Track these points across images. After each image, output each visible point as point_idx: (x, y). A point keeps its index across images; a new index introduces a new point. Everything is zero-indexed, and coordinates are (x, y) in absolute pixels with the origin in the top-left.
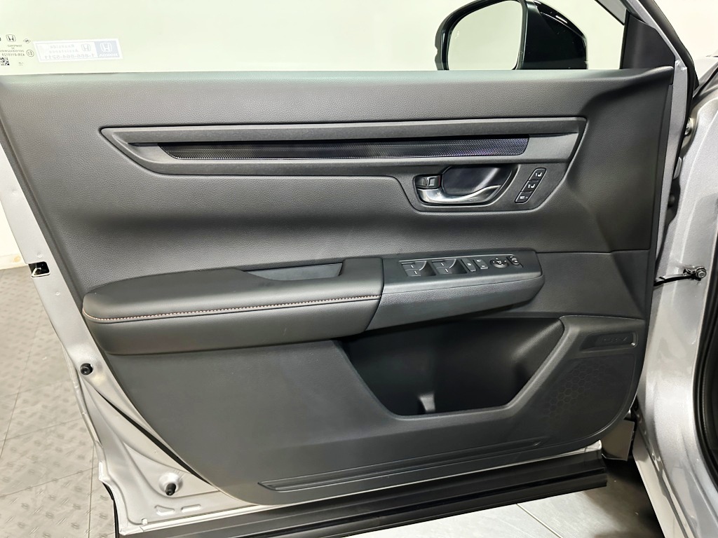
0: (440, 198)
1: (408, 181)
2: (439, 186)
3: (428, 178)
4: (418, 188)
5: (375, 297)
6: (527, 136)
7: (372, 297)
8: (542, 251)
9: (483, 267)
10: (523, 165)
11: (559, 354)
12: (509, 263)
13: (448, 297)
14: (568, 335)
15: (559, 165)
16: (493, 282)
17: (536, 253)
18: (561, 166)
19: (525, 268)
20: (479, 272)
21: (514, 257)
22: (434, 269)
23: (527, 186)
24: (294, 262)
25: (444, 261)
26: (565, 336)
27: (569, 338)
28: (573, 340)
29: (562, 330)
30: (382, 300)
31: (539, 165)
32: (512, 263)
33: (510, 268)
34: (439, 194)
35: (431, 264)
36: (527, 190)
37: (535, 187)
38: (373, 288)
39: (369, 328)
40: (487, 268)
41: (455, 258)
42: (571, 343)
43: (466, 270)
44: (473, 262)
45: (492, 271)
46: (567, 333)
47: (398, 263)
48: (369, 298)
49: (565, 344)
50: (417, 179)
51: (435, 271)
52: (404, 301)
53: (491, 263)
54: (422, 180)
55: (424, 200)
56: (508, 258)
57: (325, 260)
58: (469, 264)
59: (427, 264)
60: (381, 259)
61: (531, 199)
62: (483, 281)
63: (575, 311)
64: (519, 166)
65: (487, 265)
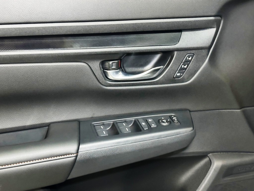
0: (120, 76)
1: (96, 65)
2: (120, 67)
3: (111, 62)
4: (104, 69)
5: (73, 155)
6: (180, 31)
7: (70, 156)
8: (194, 110)
9: (153, 126)
10: (178, 52)
11: (209, 181)
12: (171, 121)
13: (129, 150)
14: (214, 167)
15: (203, 51)
16: (159, 137)
17: (190, 111)
18: (204, 52)
19: (182, 125)
20: (151, 130)
21: (175, 116)
22: (117, 128)
23: (182, 66)
24: (9, 129)
25: (125, 122)
26: (212, 169)
27: (215, 170)
28: (218, 170)
29: (210, 163)
30: (78, 157)
31: (189, 52)
32: (173, 121)
33: (171, 125)
34: (121, 73)
35: (115, 124)
36: (182, 69)
37: (187, 67)
38: (71, 148)
39: (70, 178)
40: (156, 126)
41: (133, 119)
42: (216, 173)
43: (141, 128)
44: (147, 122)
45: (160, 128)
46: (213, 166)
47: (91, 124)
48: (68, 156)
49: (212, 174)
50: (103, 63)
51: (119, 130)
52: (95, 156)
53: (158, 122)
54: (107, 64)
55: (109, 78)
56: (170, 117)
57: (34, 125)
58: (143, 124)
59: (113, 125)
60: (79, 122)
61: (185, 75)
62: (153, 137)
63: (219, 150)
64: (176, 53)
65: (156, 124)
